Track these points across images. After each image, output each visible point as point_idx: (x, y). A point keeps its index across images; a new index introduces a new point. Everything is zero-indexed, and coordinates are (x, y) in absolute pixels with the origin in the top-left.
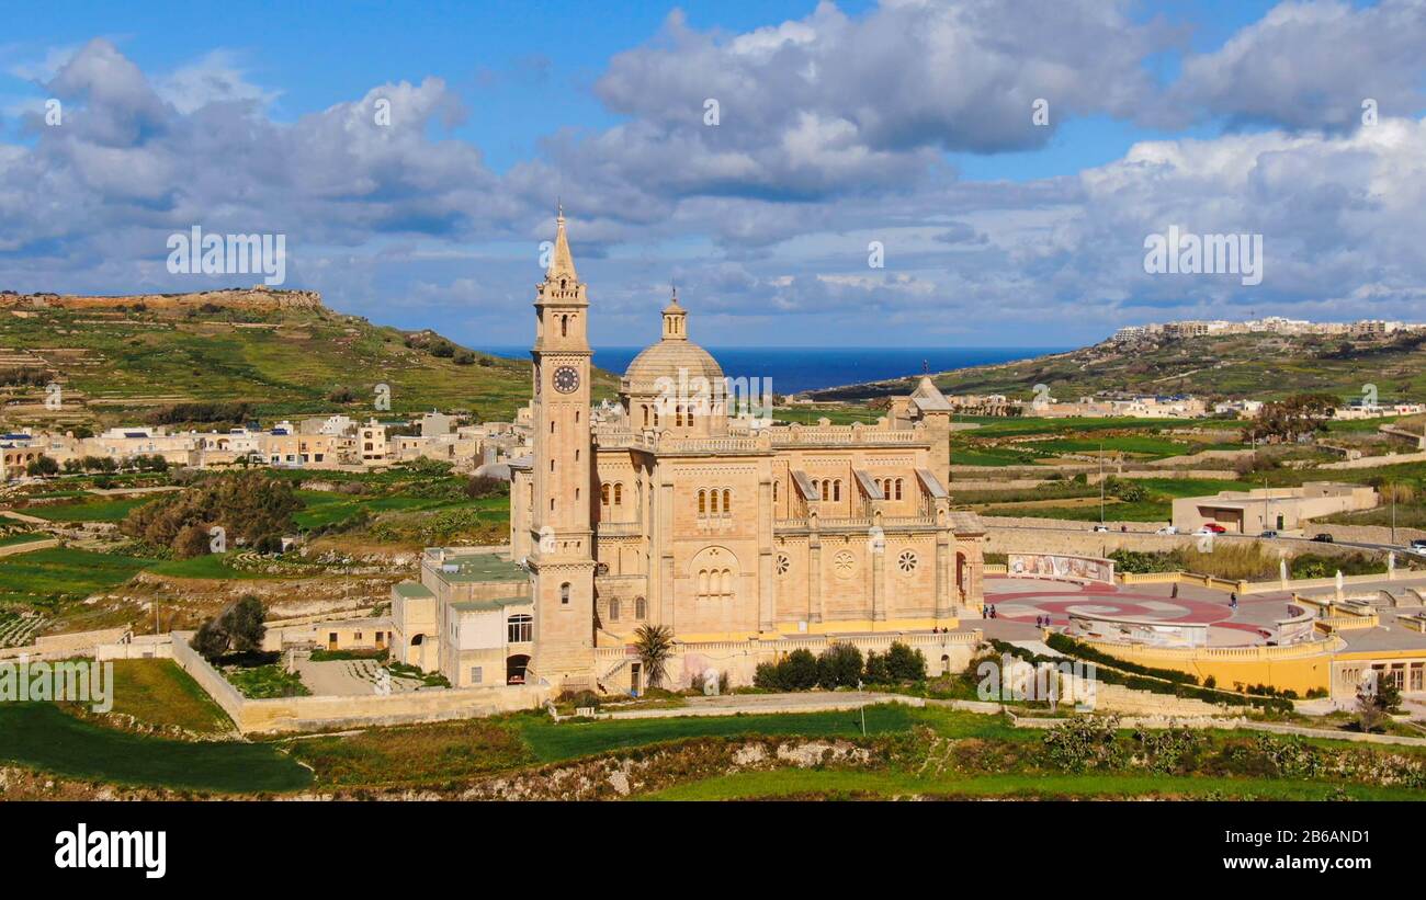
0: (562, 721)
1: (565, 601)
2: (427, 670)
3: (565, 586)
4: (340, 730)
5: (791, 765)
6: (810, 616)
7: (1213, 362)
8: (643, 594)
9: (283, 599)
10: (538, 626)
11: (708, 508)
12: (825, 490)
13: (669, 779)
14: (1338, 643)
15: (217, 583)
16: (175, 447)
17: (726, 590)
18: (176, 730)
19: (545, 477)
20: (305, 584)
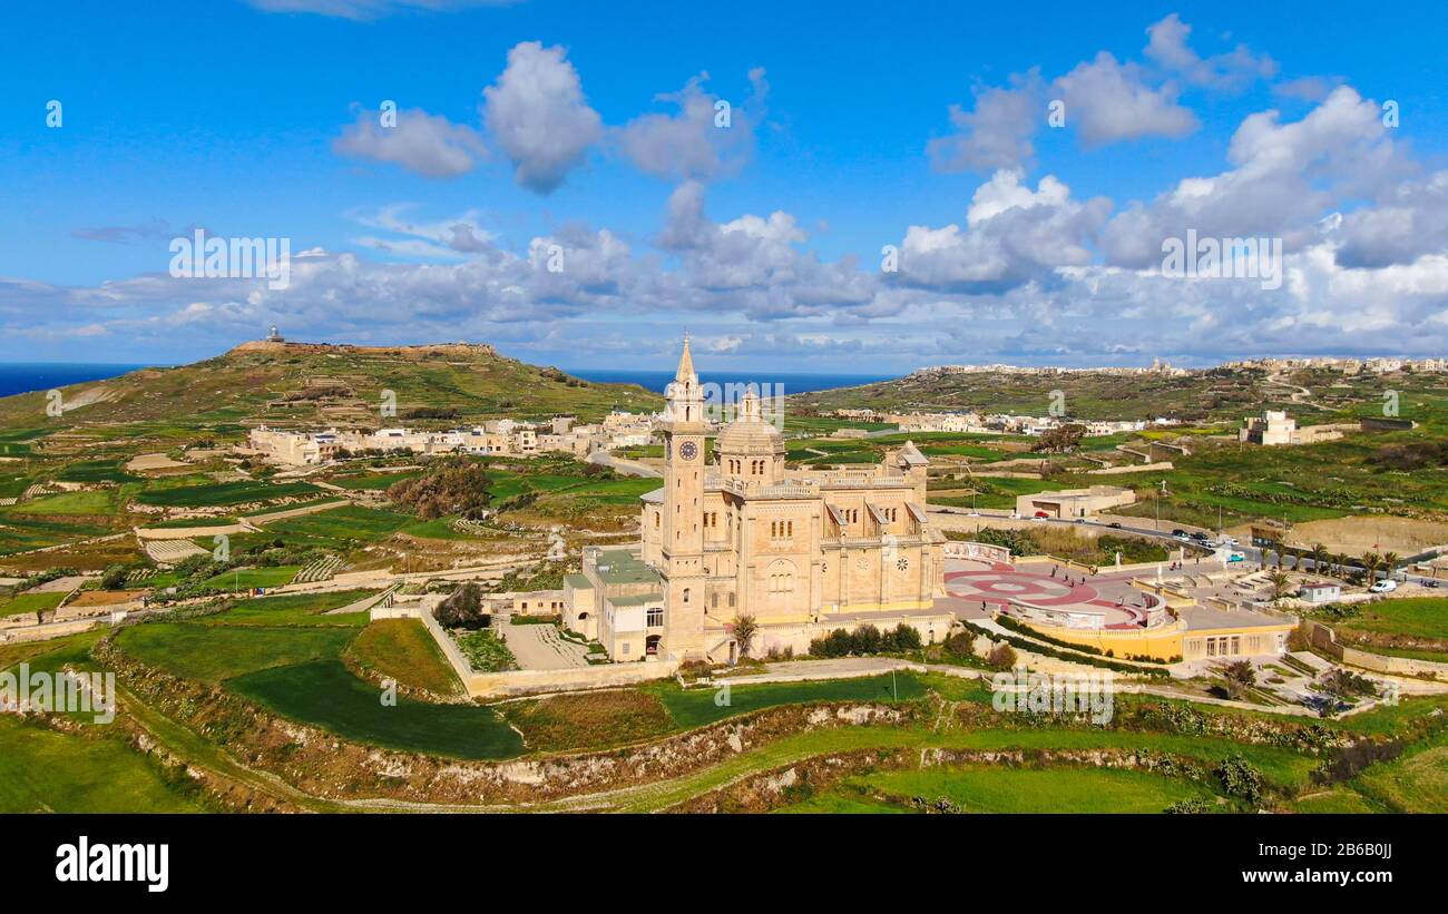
0: (688, 688)
1: (686, 600)
2: (589, 638)
3: (686, 590)
4: (537, 694)
5: (846, 723)
6: (840, 601)
7: (968, 388)
8: (734, 590)
9: (485, 553)
10: (668, 617)
11: (778, 534)
12: (848, 516)
13: (767, 738)
14: (1182, 623)
15: (445, 542)
16: (417, 441)
17: (788, 587)
18: (425, 693)
19: (674, 515)
20: (498, 545)
